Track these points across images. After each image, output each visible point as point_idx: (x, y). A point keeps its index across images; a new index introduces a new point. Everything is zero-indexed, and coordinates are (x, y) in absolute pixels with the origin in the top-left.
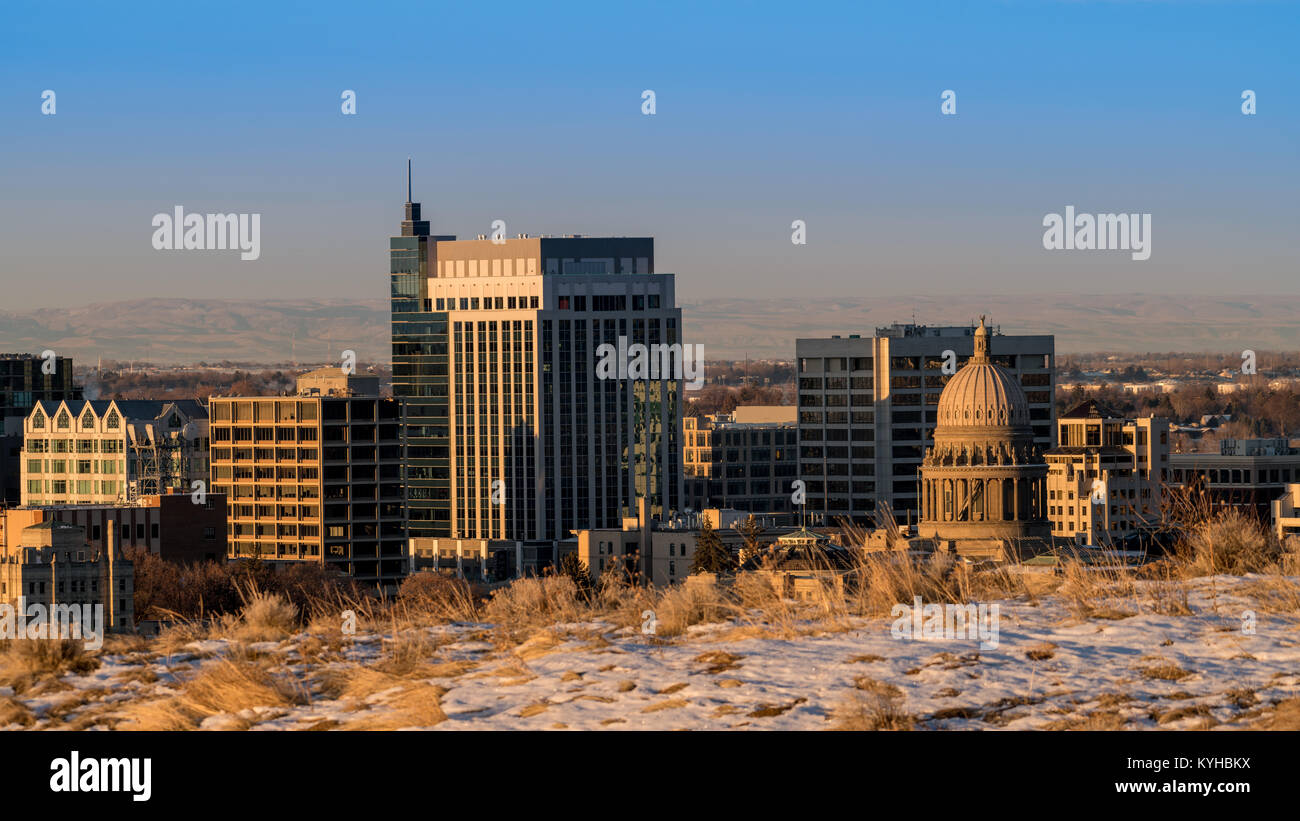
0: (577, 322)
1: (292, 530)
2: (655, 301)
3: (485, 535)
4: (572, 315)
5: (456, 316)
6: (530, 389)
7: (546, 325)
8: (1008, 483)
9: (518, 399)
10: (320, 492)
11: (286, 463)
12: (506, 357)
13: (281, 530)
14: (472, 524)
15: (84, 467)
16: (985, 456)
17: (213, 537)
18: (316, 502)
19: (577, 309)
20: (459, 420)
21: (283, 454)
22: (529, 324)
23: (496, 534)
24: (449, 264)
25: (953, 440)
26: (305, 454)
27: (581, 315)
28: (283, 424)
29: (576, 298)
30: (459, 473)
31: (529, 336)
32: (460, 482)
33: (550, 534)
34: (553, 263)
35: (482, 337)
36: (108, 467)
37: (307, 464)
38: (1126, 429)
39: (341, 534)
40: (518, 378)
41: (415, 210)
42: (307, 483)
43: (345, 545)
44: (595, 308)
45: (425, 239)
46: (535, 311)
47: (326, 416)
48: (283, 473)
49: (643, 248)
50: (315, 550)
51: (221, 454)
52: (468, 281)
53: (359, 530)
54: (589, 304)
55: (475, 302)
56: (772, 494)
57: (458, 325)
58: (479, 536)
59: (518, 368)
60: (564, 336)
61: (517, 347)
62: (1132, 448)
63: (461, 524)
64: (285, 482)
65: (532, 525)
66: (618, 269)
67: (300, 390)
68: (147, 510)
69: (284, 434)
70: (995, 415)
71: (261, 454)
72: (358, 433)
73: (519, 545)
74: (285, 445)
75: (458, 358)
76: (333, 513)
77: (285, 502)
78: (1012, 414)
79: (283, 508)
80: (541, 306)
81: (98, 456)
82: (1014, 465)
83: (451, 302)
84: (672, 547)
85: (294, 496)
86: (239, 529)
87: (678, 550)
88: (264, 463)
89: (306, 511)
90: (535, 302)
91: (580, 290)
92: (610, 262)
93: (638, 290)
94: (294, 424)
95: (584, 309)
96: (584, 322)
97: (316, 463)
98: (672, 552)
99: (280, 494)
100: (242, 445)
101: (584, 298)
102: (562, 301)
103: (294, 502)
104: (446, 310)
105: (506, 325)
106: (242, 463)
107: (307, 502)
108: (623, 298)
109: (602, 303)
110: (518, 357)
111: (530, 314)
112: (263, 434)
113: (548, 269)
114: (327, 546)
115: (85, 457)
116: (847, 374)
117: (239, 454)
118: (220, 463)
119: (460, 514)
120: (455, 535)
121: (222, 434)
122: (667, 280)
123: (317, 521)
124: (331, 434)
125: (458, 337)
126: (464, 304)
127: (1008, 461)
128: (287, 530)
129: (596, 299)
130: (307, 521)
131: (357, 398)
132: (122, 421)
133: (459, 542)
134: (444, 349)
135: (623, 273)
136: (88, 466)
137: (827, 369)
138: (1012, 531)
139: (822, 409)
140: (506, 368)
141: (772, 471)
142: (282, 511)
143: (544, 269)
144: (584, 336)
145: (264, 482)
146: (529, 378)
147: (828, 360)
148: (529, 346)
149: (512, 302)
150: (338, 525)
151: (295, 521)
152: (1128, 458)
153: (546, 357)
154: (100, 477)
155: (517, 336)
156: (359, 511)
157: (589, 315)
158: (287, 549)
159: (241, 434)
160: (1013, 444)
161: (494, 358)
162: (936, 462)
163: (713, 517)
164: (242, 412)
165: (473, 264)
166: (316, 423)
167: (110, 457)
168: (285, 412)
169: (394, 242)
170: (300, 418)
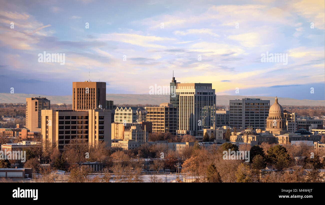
0: (200, 96)
1: (160, 128)
2: (212, 93)
3: (185, 130)
4: (199, 95)
5: (181, 95)
6: (193, 107)
7: (195, 97)
8: (280, 122)
9: (191, 108)
10: (164, 122)
11: (159, 117)
12: (189, 102)
13: (158, 128)
14: (183, 128)
15: (125, 117)
16: (277, 118)
17: (150, 128)
18: (164, 124)
19: (200, 94)
20: (181, 111)
21: (158, 116)
22: (193, 97)
23: (187, 129)
24: (179, 87)
25: (272, 115)
26: (162, 116)
27: (201, 95)
28: (158, 111)
29: (200, 93)
30: (181, 120)
31: (193, 98)
32: (181, 121)
33: (195, 130)
34: (197, 87)
35: (185, 98)
36: (129, 118)
37: (162, 118)
38: (290, 115)
39: (167, 129)
40: (191, 105)
41: (174, 78)
42: (162, 121)
43: (168, 130)
44: (203, 94)
45: (176, 83)
46: (194, 94)
47: (165, 110)
48: (158, 119)
49: (210, 85)
50: (163, 131)
51: (148, 116)
52: (183, 90)
53: (170, 128)
54: (202, 93)
55: (184, 93)
56: (220, 124)
57: (181, 97)
58: (184, 130)
59: (191, 103)
60: (198, 99)
61: (191, 100)
62: (291, 118)
63: (181, 128)
64: (158, 120)
65: (193, 128)
66: (206, 88)
67: (160, 106)
68: (140, 124)
69: (158, 113)
70: (278, 111)
71: (154, 116)
72: (170, 113)
73: (191, 131)
74: (159, 114)
75: (181, 102)
76: (166, 125)
77: (158, 123)
78: (281, 112)
79: (158, 124)
80: (195, 94)
81: (127, 116)
82: (281, 120)
83: (180, 93)
84: (219, 132)
85: (160, 122)
86: (154, 128)
87: (220, 132)
88: (155, 117)
89: (162, 125)
90: (194, 93)
91: (201, 91)
92: (205, 87)
93: (210, 92)
94: (160, 111)
95: (201, 94)
96: (201, 96)
97: (164, 118)
98: (219, 133)
99: (158, 122)
100: (151, 114)
101: (201, 93)
102: (198, 93)
103: (160, 123)
104: (179, 94)
105: (189, 97)
106: (151, 117)
107: (162, 123)
108: (207, 93)
109: (204, 93)
110: (191, 102)
111: (193, 95)
112: (155, 113)
113: (196, 88)
114: (165, 130)
115: (125, 116)
116: (238, 106)
117: (151, 116)
118: (148, 117)
119: (181, 126)
120: (180, 129)
121: (148, 113)
122: (214, 90)
123: (164, 127)
124: (166, 113)
125: (181, 98)
126: (182, 93)
127: (280, 119)
128: (159, 128)
129: (203, 93)
130: (162, 127)
131: (170, 107)
132: (132, 111)
133: (181, 131)
134: (179, 100)
135: (207, 89)
136: (126, 117)
137: (235, 105)
138: (281, 130)
139: (234, 111)
140: (189, 103)
141: (220, 121)
142: (158, 125)
143: (195, 88)
144: (201, 99)
145: (155, 120)
146: (193, 105)
147: (235, 103)
148: (193, 100)
149: (190, 93)
150: (167, 127)
151: (160, 126)
152: (291, 119)
153: (195, 102)
154: (128, 119)
155: (191, 98)
156: (170, 125)
157: (202, 95)
158: (159, 131)
159: (151, 113)
160: (281, 116)
161: (187, 102)
162: (269, 119)
163: (225, 127)
164: (151, 109)
165: (191, 87)
166: (164, 111)
167: (129, 116)
168: (159, 109)
169: (171, 83)
170: (161, 110)
